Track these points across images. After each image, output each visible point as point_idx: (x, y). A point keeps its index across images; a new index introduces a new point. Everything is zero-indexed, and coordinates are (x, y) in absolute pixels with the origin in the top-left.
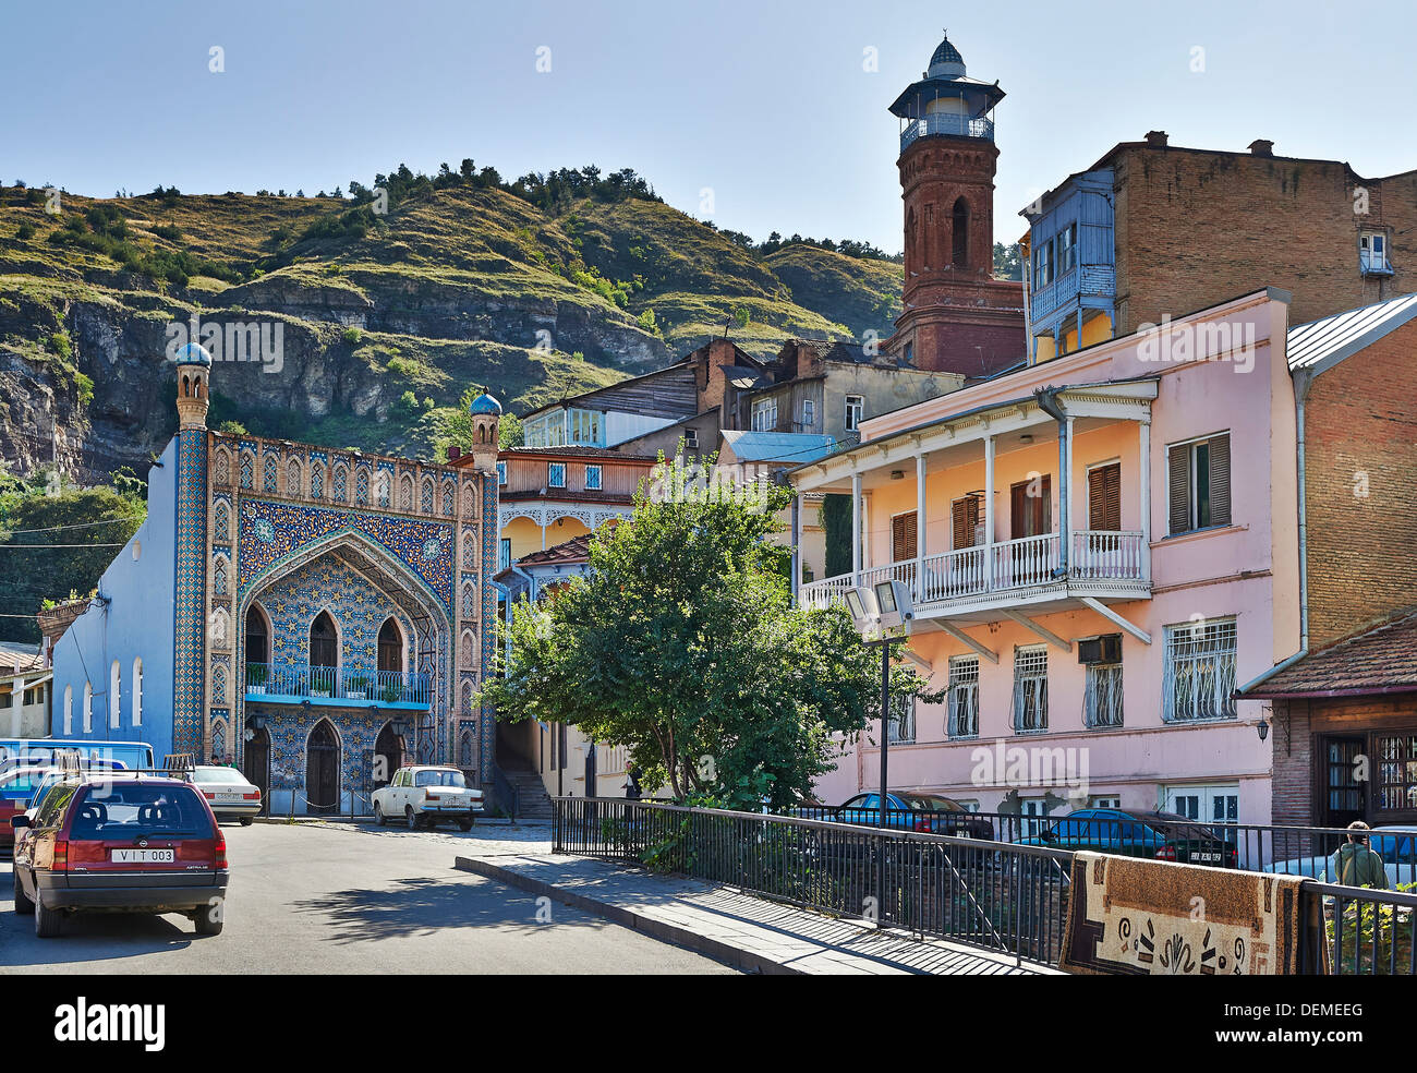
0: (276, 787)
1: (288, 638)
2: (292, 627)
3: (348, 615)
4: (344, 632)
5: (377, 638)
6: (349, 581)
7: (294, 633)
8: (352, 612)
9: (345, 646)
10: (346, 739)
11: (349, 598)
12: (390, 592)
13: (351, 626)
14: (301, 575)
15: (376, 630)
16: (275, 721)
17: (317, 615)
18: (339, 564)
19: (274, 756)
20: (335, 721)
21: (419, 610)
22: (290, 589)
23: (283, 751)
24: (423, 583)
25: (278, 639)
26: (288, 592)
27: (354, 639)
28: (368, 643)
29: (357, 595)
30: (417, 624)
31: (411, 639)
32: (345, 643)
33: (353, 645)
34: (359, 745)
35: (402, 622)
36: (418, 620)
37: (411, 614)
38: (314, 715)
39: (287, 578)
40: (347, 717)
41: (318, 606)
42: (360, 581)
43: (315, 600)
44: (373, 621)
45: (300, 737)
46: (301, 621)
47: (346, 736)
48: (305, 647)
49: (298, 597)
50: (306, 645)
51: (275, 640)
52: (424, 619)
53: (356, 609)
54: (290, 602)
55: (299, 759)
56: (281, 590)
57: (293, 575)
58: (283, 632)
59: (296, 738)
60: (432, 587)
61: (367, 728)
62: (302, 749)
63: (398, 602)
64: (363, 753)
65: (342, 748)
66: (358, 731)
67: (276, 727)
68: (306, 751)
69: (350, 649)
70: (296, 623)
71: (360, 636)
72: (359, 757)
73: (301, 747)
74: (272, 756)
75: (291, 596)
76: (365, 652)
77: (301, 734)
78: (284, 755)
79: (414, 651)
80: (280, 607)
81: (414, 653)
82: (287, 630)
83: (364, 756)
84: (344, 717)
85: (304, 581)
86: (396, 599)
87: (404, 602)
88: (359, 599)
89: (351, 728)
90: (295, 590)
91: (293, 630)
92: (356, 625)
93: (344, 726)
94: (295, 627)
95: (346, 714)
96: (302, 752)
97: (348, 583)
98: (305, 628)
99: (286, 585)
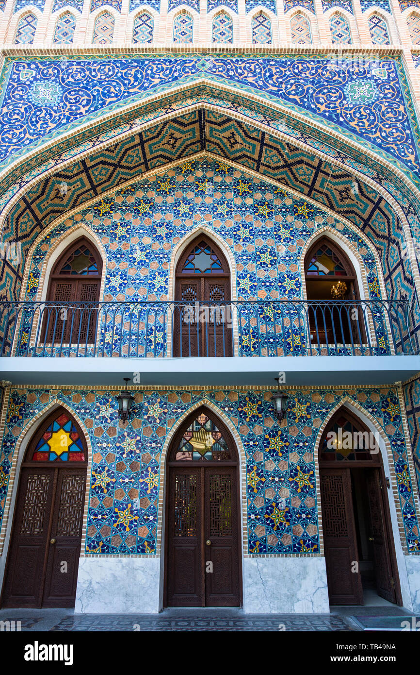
0: (92, 547)
1: (132, 273)
2: (140, 256)
3: (244, 233)
4: (239, 258)
5: (301, 264)
6: (243, 187)
7: (142, 265)
8: (251, 228)
9: (243, 278)
10: (251, 443)
11: (244, 209)
12: (312, 188)
13: (251, 248)
14: (160, 186)
15: (299, 253)
16: (101, 415)
17: (186, 236)
18: (226, 169)
19: (93, 484)
20: (226, 409)
21: (363, 199)
22: (139, 205)
23: (112, 472)
24: (354, 136)
25: (115, 276)
26: (135, 210)
27: (257, 267)
28: (284, 272)
29: (258, 205)
30: (371, 231)
31: (368, 261)
32: (242, 274)
33: (257, 277)
34: (280, 454)
35: (345, 238)
36: (370, 223)
37: (357, 220)
38: (179, 398)
39: (133, 190)
40: (250, 399)
41: (188, 224)
42: (262, 187)
43: (183, 218)
44: (291, 240)
45: (151, 443)
46: (157, 247)
47: (251, 437)
48: (163, 284)
49: (154, 215)
50: (166, 282)
51: (107, 278)
52: (378, 211)
53: (258, 225)
54: (139, 223)
55: (147, 489)
56: (124, 208)
57: (144, 186)
58: (124, 265)
59: (142, 445)
60: (374, 142)
61: (297, 420)
62: (154, 468)
63: (332, 208)
64: (292, 471)
65: (243, 462)
66: (277, 427)
67: (102, 426)
68: (162, 471)
69: (251, 284)
70: (148, 251)
71: (268, 262)
72: (283, 479)
73: (152, 463)
74: (88, 483)
75: (140, 215)
76: (280, 287)
77: (153, 436)
78: (114, 480)
79: (376, 279)
80: (121, 231)
81: (377, 281)
82: (130, 261)
83: (293, 478)
84: (245, 401)
85: (164, 193)
86: (328, 204)
87: (338, 197)
88: (264, 210)
89: (262, 421)
90: (147, 206)
91: (141, 261)
92: (261, 247)
93: (245, 418)
94: (146, 256)
95: (249, 393)
96: (152, 473)
97: (241, 191)
98: (164, 256)
99: (133, 201)
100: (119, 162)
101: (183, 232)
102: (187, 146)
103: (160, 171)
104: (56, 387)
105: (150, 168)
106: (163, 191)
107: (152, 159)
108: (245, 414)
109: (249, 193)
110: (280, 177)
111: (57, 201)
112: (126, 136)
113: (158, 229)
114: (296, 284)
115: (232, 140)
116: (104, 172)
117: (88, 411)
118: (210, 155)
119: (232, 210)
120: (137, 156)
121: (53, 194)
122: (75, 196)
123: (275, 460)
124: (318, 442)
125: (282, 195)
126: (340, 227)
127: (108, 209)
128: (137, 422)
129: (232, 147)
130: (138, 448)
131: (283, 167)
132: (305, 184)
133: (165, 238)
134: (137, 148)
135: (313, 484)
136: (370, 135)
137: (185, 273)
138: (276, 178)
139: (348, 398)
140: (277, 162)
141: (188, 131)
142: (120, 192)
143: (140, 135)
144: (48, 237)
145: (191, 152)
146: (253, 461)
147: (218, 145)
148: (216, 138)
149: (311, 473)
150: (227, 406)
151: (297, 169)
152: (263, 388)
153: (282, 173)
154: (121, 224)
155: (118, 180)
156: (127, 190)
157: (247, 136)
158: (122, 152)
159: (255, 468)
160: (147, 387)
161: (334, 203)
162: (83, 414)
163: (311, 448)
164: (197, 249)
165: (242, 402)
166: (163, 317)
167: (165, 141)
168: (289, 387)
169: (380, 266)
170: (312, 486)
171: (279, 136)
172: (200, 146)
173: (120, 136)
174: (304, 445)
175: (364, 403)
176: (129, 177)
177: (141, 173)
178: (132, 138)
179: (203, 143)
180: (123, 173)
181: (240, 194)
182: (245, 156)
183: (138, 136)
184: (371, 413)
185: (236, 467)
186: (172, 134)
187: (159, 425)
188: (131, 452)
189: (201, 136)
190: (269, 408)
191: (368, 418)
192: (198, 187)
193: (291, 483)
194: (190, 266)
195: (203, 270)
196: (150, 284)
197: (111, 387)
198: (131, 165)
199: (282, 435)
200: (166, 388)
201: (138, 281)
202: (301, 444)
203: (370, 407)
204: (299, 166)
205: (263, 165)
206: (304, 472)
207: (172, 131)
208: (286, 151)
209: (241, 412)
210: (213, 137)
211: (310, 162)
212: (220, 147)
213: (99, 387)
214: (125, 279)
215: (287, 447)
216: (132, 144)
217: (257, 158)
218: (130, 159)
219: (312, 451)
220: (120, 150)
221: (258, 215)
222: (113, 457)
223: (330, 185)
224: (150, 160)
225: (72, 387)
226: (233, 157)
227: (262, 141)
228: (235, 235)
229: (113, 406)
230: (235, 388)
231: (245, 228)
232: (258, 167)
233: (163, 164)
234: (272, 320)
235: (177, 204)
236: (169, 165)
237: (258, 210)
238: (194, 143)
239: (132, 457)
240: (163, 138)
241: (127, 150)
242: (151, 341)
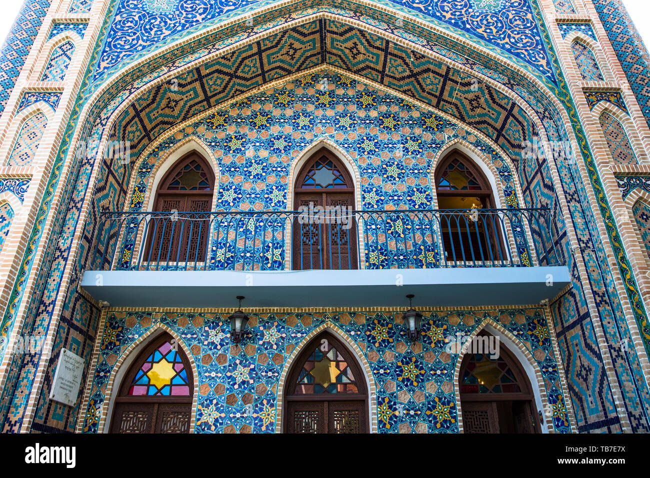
1: (247, 187)
2: (256, 169)
3: (368, 145)
4: (363, 171)
5: (431, 178)
6: (366, 100)
7: (259, 179)
8: (376, 141)
9: (369, 192)
10: (382, 371)
11: (368, 122)
12: (440, 99)
13: (376, 161)
14: (278, 99)
15: (429, 166)
16: (209, 341)
17: (307, 149)
18: (348, 82)
19: (199, 420)
20: (353, 333)
21: (495, 106)
22: (256, 118)
23: (222, 406)
24: (483, 42)
25: (228, 190)
26: (251, 122)
27: (383, 180)
28: (413, 186)
29: (383, 117)
30: (506, 142)
31: (504, 174)
32: (367, 188)
33: (383, 190)
34: (415, 384)
35: (478, 150)
36: (504, 133)
37: (490, 131)
38: (299, 322)
39: (249, 103)
40: (379, 322)
41: (308, 137)
42: (387, 100)
43: (303, 131)
44: (419, 152)
45: (267, 372)
46: (274, 160)
47: (381, 365)
48: (281, 199)
49: (271, 127)
50: (284, 196)
51: (220, 193)
52: (511, 118)
53: (384, 137)
54: (255, 135)
55: (262, 425)
56: (239, 120)
57: (261, 98)
58: (238, 179)
59: (256, 374)
60: (503, 47)
61: (433, 345)
62: (270, 400)
63: (462, 119)
64: (429, 403)
65: (372, 393)
66: (411, 352)
67: (210, 352)
68: (279, 403)
69: (377, 198)
70: (265, 164)
71: (396, 176)
72: (419, 412)
73: (268, 395)
74: (193, 419)
75: (257, 127)
76: (409, 201)
77: (269, 364)
78: (223, 415)
79: (513, 192)
80: (235, 144)
81: (515, 194)
82: (246, 175)
83: (431, 411)
84: (373, 323)
85: (283, 106)
86: (457, 115)
87: (469, 107)
88: (389, 122)
89: (393, 346)
90: (265, 118)
91: (257, 175)
92: (387, 160)
93: (374, 343)
94: (263, 169)
95: (378, 315)
96: (268, 406)
97: (365, 103)
98: (282, 170)
99: (249, 113)
100: (236, 72)
101: (303, 144)
102: (307, 58)
103: (279, 83)
104: (159, 309)
105: (267, 80)
106: (282, 103)
107: (270, 70)
108: (374, 338)
109: (373, 105)
110: (406, 88)
111: (167, 111)
112: (244, 44)
113: (276, 142)
114: (426, 198)
115: (355, 51)
116: (219, 82)
117: (195, 336)
118: (331, 68)
119: (355, 122)
120: (254, 66)
121: (164, 102)
122: (187, 107)
123: (410, 391)
124: (458, 369)
125: (409, 107)
126: (472, 139)
127: (222, 122)
128: (251, 348)
129: (354, 58)
130: (252, 378)
131: (409, 77)
132: (433, 95)
133: (283, 151)
134: (254, 58)
135: (455, 418)
136: (499, 41)
137: (305, 189)
138: (401, 89)
139: (489, 320)
140: (402, 72)
141: (308, 42)
142: (236, 104)
143: (258, 43)
144: (156, 150)
145: (311, 65)
146: (384, 392)
147: (340, 56)
148: (338, 49)
149: (452, 405)
150: (353, 330)
151: (424, 79)
152: (393, 309)
153: (408, 84)
154: (236, 137)
155: (233, 92)
156: (243, 103)
157: (370, 45)
158: (238, 61)
159: (387, 400)
160: (263, 310)
161: (464, 113)
162: (189, 340)
163: (450, 376)
164: (318, 164)
165: (371, 324)
166: (281, 233)
167: (284, 51)
168: (422, 308)
169: (517, 179)
170: (453, 421)
171: (404, 43)
172: (320, 58)
173: (238, 44)
174: (442, 374)
175: (508, 325)
176: (245, 89)
177: (258, 85)
178: (250, 46)
179: (323, 55)
180: (239, 84)
181: (364, 107)
182: (368, 67)
183: (256, 44)
184: (516, 336)
185: (364, 401)
186: (291, 44)
187: (276, 352)
188: (243, 382)
189: (322, 48)
190: (401, 331)
191: (513, 342)
192: (319, 99)
193: (429, 416)
194: (310, 181)
195: (324, 186)
196: (267, 198)
197: (222, 310)
198: (248, 76)
199: (416, 361)
200: (284, 310)
201: (253, 196)
202: (439, 372)
203: (514, 330)
204: (425, 75)
205: (387, 76)
206: (444, 404)
207: (293, 41)
208: (412, 60)
209: (369, 336)
210: (335, 48)
211: (437, 70)
212: (341, 59)
213: (208, 310)
214: (240, 193)
215: (423, 375)
216: (250, 53)
217: (381, 69)
218: (247, 69)
219: (451, 379)
220: (237, 58)
221: (384, 128)
222: (222, 388)
223: (460, 94)
224: (268, 71)
225: (177, 310)
226: (355, 69)
227: (386, 50)
228: (359, 148)
229: (223, 331)
230: (362, 309)
231: (370, 140)
232: (382, 78)
233: (282, 77)
234: (402, 236)
235: (296, 116)
236: (288, 78)
237: (383, 122)
238: (314, 55)
239: (245, 388)
240: (282, 48)
241: (244, 59)
242: (267, 259)
